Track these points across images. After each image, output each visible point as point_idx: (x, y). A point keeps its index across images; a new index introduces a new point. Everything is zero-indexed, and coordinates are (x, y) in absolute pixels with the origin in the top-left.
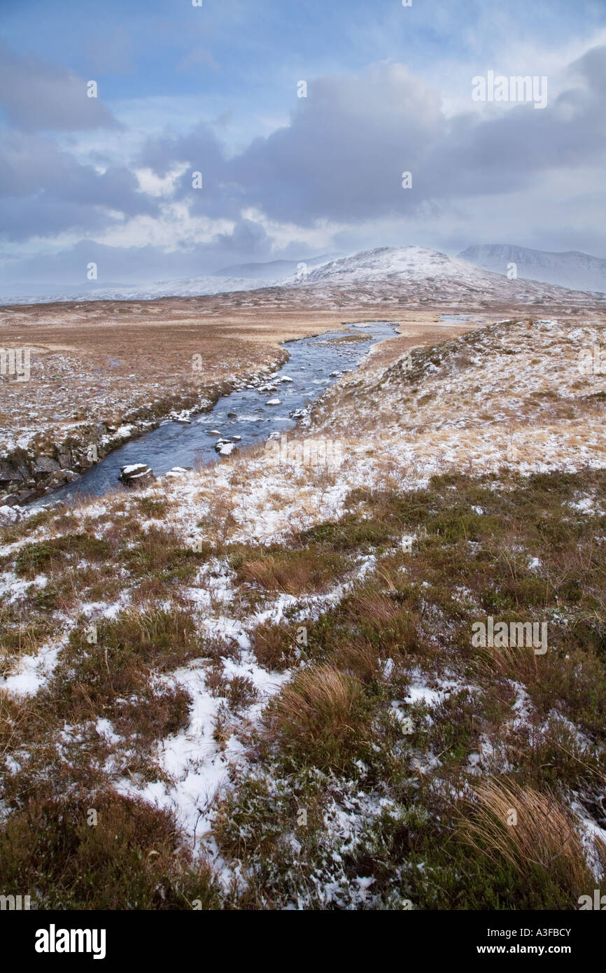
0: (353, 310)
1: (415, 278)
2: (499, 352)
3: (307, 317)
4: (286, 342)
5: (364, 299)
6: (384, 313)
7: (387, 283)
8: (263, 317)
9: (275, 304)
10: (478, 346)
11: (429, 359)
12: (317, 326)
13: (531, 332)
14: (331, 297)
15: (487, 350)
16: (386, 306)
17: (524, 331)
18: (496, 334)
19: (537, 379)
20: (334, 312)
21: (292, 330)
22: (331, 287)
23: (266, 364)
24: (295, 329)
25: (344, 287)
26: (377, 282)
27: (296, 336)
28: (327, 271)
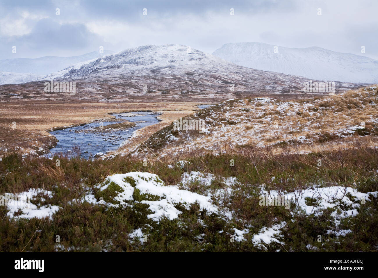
0: (120, 102)
1: (176, 73)
2: (224, 123)
3: (76, 108)
4: (55, 130)
5: (130, 92)
6: (148, 104)
7: (150, 78)
8: (33, 108)
9: (45, 97)
10: (208, 119)
11: (170, 132)
12: (85, 116)
13: (249, 107)
14: (99, 90)
15: (215, 122)
16: (150, 99)
17: (243, 106)
18: (222, 110)
19: (245, 139)
20: (103, 104)
21: (61, 119)
22: (98, 81)
23: (34, 148)
24: (64, 119)
25: (111, 81)
26: (142, 76)
27: (65, 125)
28: (95, 67)
